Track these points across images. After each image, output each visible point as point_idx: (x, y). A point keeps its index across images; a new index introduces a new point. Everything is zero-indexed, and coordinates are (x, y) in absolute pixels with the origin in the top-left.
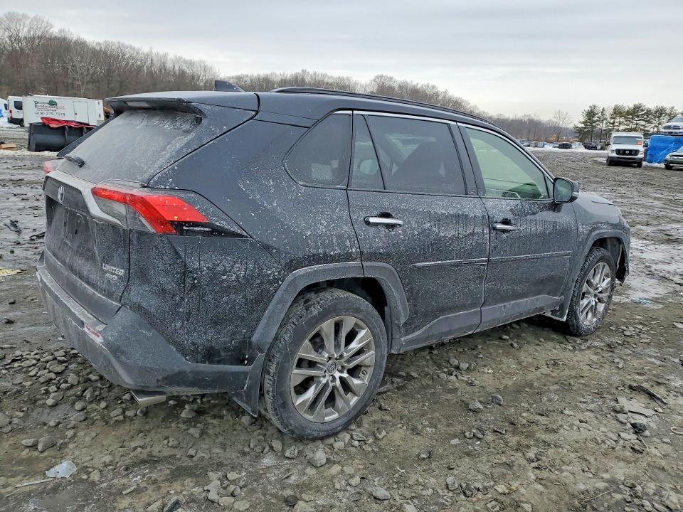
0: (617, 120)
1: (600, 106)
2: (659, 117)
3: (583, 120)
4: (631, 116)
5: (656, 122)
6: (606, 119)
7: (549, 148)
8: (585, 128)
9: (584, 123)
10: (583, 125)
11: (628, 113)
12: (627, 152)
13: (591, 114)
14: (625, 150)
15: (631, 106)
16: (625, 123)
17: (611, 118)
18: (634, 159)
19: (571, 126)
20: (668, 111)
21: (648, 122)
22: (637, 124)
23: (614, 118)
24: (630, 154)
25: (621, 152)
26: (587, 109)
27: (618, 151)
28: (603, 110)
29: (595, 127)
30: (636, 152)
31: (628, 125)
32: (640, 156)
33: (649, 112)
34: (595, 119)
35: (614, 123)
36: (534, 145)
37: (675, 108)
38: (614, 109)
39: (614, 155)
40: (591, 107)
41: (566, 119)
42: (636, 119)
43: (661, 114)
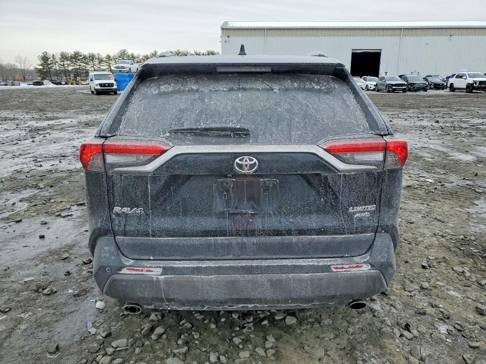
0: (65, 63)
1: (50, 53)
2: (92, 60)
3: (40, 63)
4: (74, 60)
5: (91, 63)
6: (57, 62)
7: (24, 85)
8: (44, 69)
9: (41, 65)
10: (41, 67)
11: (72, 58)
12: (107, 85)
13: (45, 58)
14: (105, 84)
15: (73, 53)
16: (72, 64)
17: (61, 61)
18: (112, 89)
19: (32, 68)
20: (97, 56)
21: (87, 63)
22: (80, 65)
23: (63, 61)
24: (109, 86)
25: (103, 85)
26: (41, 54)
27: (101, 85)
28: (53, 55)
29: (51, 68)
30: (112, 85)
31: (74, 66)
32: (115, 87)
33: (85, 57)
34: (49, 62)
35: (64, 65)
36: (11, 84)
37: (100, 54)
38: (62, 55)
39: (99, 87)
40: (43, 53)
41: (27, 62)
42: (78, 62)
43: (93, 58)
